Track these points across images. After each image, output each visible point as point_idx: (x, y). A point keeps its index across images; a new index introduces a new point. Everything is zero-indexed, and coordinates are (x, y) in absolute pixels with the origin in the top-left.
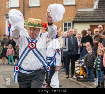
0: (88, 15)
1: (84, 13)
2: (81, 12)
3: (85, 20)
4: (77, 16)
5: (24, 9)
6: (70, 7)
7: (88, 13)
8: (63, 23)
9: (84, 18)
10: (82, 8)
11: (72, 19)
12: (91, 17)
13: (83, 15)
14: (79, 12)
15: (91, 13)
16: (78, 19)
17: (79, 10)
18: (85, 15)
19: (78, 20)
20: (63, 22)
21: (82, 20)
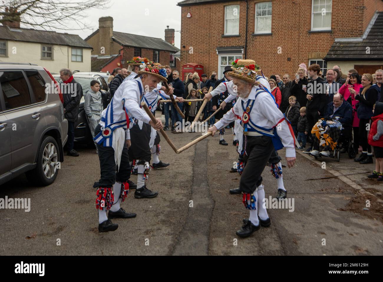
0: (352, 49)
1: (344, 45)
2: (340, 43)
3: (347, 57)
4: (333, 51)
5: (246, 38)
6: (322, 36)
7: (353, 45)
8: (308, 61)
9: (345, 53)
10: (343, 36)
11: (325, 55)
12: (358, 52)
13: (344, 49)
14: (336, 43)
15: (357, 45)
16: (334, 55)
17: (337, 40)
18: (347, 49)
19: (334, 57)
20: (309, 59)
21: (341, 57)
